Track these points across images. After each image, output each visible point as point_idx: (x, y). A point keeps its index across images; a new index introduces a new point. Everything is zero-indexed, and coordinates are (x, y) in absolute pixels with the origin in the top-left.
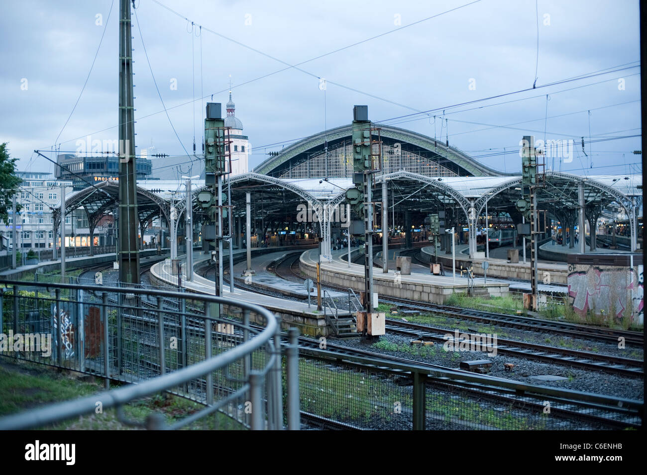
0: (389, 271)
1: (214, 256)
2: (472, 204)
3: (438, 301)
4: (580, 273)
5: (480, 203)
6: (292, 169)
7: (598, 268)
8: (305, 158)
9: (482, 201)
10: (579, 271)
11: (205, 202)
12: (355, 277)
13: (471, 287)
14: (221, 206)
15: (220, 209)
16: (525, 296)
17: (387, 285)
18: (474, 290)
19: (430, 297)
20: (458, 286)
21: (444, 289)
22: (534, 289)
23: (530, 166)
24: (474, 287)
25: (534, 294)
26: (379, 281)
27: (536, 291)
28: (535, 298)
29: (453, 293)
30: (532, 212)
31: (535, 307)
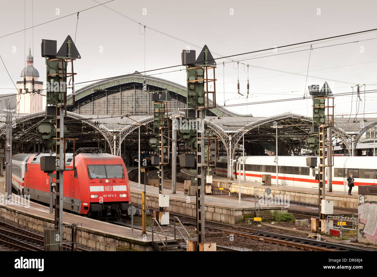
0: (177, 192)
1: (54, 188)
2: (230, 138)
3: (230, 221)
5: (236, 137)
6: (79, 107)
8: (90, 100)
9: (238, 136)
10: (370, 201)
11: (45, 134)
12: (149, 197)
13: (258, 210)
14: (62, 138)
15: (62, 140)
16: (313, 220)
17: (180, 205)
18: (260, 212)
19: (222, 217)
20: (247, 208)
21: (235, 211)
22: (322, 214)
23: (320, 108)
24: (260, 210)
25: (321, 218)
26: (172, 201)
27: (323, 216)
28: (323, 222)
29: (243, 214)
30: (321, 148)
31: (323, 231)
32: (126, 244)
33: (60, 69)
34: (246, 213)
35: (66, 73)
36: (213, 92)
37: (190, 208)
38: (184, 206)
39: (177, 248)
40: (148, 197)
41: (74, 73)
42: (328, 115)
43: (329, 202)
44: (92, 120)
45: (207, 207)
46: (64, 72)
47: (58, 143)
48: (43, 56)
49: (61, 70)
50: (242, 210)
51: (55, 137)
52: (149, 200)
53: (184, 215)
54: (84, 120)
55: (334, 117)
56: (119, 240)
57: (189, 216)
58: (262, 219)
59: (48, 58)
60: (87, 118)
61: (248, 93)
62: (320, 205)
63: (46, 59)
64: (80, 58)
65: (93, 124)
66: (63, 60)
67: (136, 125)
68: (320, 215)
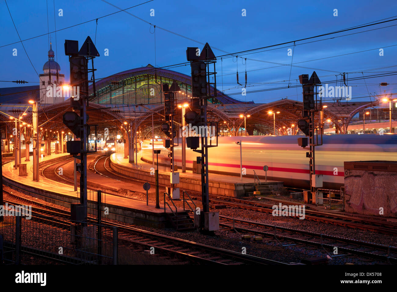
0: (187, 171)
1: (79, 168)
2: (234, 123)
4: (356, 176)
5: (239, 122)
7: (372, 173)
10: (355, 175)
11: (71, 121)
13: (257, 185)
14: (85, 125)
15: (85, 127)
16: (305, 193)
17: (189, 182)
18: (259, 187)
19: (225, 191)
20: (247, 184)
21: (237, 186)
22: (312, 187)
23: (309, 94)
24: (259, 185)
25: (312, 191)
26: (182, 179)
27: (314, 189)
28: (314, 195)
29: (244, 189)
30: (310, 129)
31: (314, 202)
32: (142, 215)
33: (81, 66)
34: (246, 188)
35: (87, 69)
36: (214, 84)
37: (198, 185)
38: (193, 183)
39: (186, 217)
40: (161, 176)
41: (94, 69)
42: (317, 101)
43: (318, 177)
44: (110, 109)
45: (213, 183)
46: (86, 68)
47: (81, 129)
48: (66, 54)
49: (83, 66)
50: (243, 185)
51: (79, 124)
52: (162, 179)
53: (193, 191)
54: (103, 109)
55: (322, 102)
56: (136, 212)
57: (197, 192)
58: (261, 193)
59: (71, 56)
60: (106, 107)
61: (246, 83)
62: (311, 179)
63: (69, 57)
64: (99, 56)
65: (111, 112)
66: (84, 58)
67: (149, 113)
68: (311, 188)
